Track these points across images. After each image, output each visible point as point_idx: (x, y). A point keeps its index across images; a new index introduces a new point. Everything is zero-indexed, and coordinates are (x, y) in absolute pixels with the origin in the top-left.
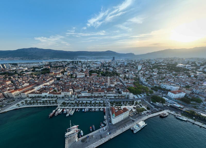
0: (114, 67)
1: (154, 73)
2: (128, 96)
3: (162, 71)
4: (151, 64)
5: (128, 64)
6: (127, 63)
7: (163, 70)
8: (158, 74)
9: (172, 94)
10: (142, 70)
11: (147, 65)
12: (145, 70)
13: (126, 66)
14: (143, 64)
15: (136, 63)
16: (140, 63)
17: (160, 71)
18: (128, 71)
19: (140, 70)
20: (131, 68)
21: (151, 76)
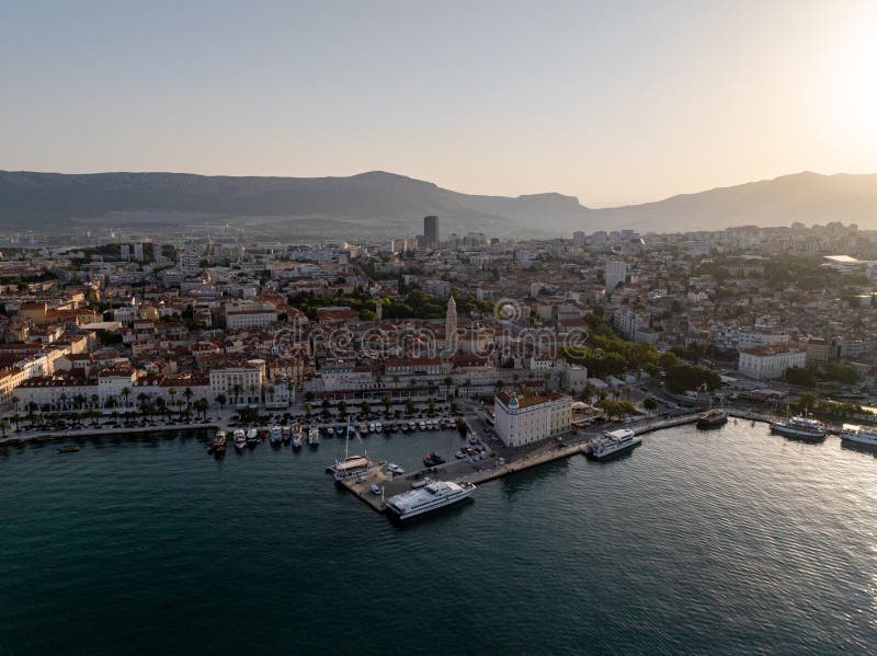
0: (453, 274)
1: (693, 296)
2: (561, 375)
3: (734, 285)
4: (687, 258)
5: (539, 258)
6: (535, 255)
7: (738, 283)
8: (711, 298)
9: (754, 358)
10: (630, 286)
11: (659, 263)
12: (648, 286)
13: (532, 270)
14: (636, 259)
15: (592, 256)
16: (621, 253)
17: (724, 284)
18: (543, 292)
19: (620, 285)
20: (564, 278)
21: (677, 308)
